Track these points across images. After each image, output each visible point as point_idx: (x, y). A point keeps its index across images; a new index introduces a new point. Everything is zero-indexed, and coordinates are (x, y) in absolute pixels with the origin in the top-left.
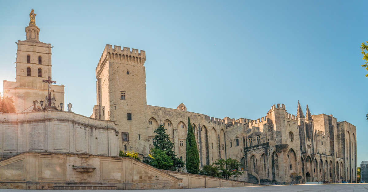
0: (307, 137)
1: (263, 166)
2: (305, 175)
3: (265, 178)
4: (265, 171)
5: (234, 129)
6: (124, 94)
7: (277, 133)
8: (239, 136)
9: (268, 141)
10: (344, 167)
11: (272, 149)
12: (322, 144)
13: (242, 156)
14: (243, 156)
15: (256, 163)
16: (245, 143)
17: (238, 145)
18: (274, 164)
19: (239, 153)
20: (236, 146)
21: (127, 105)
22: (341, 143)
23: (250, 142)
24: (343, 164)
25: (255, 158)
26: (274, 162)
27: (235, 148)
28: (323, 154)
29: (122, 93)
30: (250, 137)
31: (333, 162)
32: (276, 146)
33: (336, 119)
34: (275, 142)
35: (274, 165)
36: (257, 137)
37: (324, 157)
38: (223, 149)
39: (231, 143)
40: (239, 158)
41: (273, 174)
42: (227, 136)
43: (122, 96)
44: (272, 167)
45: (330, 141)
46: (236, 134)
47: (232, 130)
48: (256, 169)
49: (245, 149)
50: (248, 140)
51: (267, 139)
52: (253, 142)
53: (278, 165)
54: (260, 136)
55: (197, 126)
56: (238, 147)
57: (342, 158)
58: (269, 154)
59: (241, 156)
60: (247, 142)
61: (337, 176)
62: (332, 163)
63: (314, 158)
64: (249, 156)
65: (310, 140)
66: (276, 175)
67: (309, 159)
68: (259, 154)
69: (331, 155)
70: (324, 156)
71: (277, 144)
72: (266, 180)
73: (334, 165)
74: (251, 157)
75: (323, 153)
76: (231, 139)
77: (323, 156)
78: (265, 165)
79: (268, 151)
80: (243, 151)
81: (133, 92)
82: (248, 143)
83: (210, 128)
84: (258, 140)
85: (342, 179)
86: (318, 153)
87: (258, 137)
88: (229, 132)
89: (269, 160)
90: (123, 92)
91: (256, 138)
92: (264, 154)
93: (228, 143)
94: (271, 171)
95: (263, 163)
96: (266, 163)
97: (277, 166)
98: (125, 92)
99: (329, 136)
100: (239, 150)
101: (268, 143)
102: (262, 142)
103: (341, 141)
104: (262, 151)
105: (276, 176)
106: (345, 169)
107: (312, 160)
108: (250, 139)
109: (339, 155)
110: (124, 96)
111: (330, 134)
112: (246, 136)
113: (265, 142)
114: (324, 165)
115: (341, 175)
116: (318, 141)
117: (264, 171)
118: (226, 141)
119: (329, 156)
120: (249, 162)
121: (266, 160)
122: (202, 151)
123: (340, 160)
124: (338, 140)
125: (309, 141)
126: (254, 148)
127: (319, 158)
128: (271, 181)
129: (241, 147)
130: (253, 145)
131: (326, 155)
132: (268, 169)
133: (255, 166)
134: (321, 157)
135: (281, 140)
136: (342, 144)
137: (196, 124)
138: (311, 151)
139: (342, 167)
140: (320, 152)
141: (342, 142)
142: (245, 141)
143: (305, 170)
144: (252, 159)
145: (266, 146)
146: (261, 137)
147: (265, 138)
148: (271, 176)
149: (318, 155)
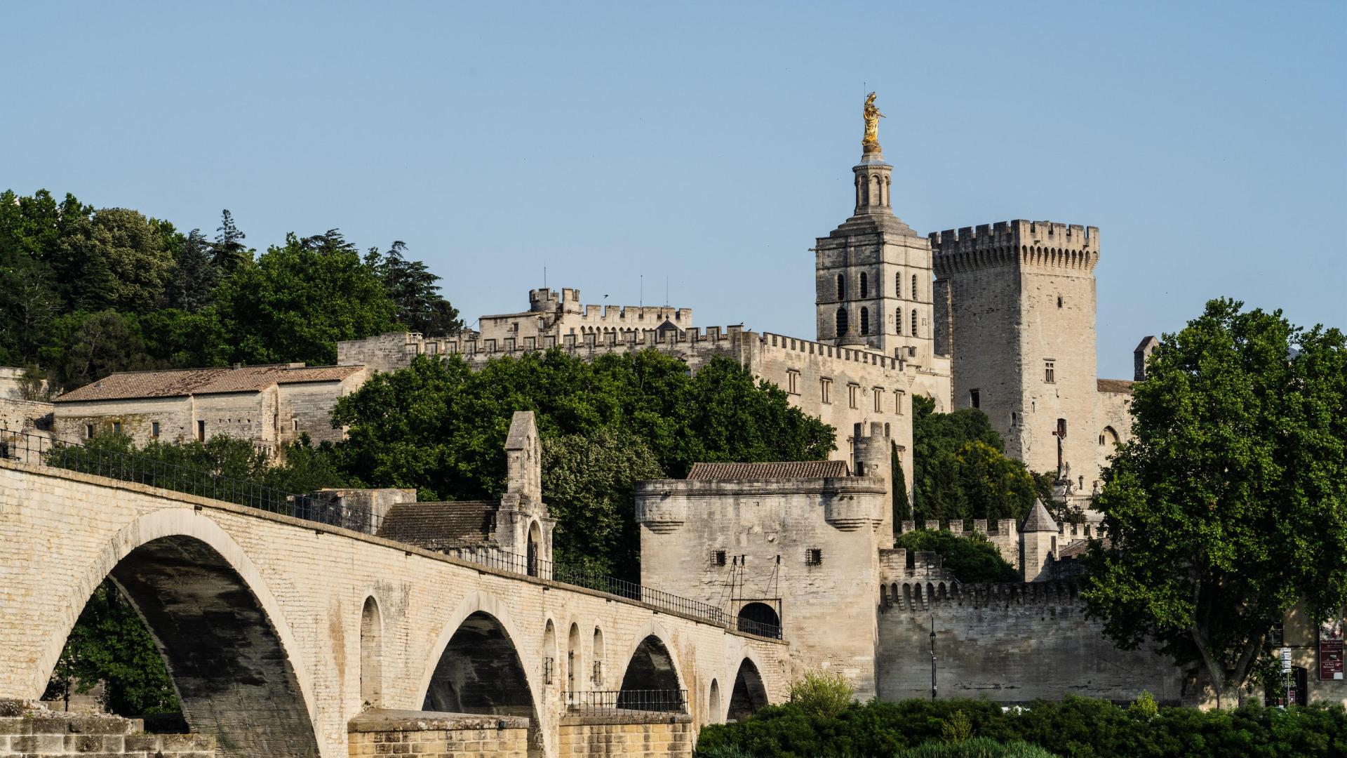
6: (1052, 365)
21: (1058, 396)
29: (1047, 365)
43: (1047, 371)
81: (1069, 360)
98: (1054, 360)
110: (1052, 371)
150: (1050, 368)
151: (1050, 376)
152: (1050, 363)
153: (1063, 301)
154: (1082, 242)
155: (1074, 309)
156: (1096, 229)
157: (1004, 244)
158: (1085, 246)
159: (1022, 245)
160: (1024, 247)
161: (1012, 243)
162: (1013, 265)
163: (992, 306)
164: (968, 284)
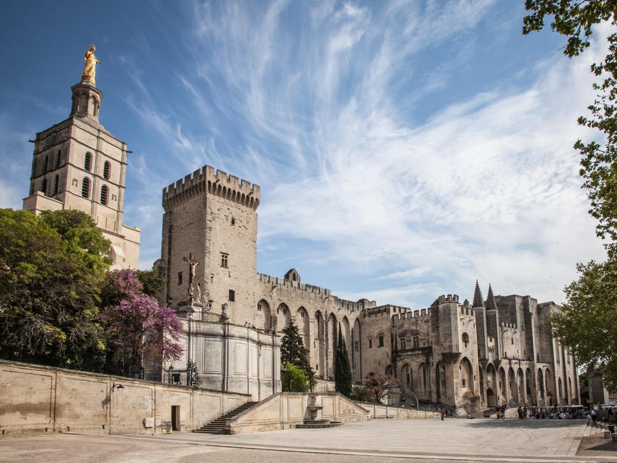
0: (488, 335)
1: (422, 380)
2: (485, 393)
3: (425, 398)
4: (425, 387)
5: (377, 321)
6: (226, 257)
7: (446, 336)
8: (384, 332)
9: (430, 345)
10: (552, 377)
11: (436, 358)
12: (513, 343)
13: (389, 362)
14: (390, 364)
15: (410, 375)
16: (394, 344)
17: (381, 345)
18: (439, 378)
19: (383, 358)
20: (378, 347)
21: (230, 276)
22: (546, 338)
23: (402, 343)
24: (551, 372)
25: (409, 368)
26: (438, 376)
27: (378, 349)
28: (514, 359)
29: (223, 256)
30: (403, 335)
31: (532, 369)
32: (444, 355)
33: (535, 300)
34: (442, 348)
35: (439, 380)
36: (413, 336)
37: (516, 363)
38: (357, 350)
39: (370, 341)
40: (383, 365)
41: (438, 392)
42: (365, 329)
43: (223, 260)
44: (436, 383)
45: (526, 337)
46: (380, 329)
47: (373, 320)
48: (410, 384)
49: (393, 353)
50: (399, 339)
51: (428, 342)
52: (407, 343)
53: (445, 381)
54: (418, 336)
55: (323, 314)
56: (382, 349)
57: (549, 363)
58: (431, 364)
59: (386, 362)
60: (396, 343)
61: (539, 392)
62: (530, 371)
63: (500, 367)
64: (399, 364)
65: (493, 339)
66: (441, 395)
67: (491, 368)
68: (416, 362)
69: (529, 359)
70: (516, 361)
71: (444, 352)
72: (427, 400)
73: (534, 375)
74: (403, 367)
75: (515, 357)
76: (371, 335)
77: (513, 361)
78: (425, 379)
79: (431, 359)
80: (390, 355)
81: (239, 257)
82: (398, 344)
83: (340, 317)
84: (415, 341)
85: (550, 397)
86: (506, 358)
87: (414, 338)
88: (368, 324)
89: (431, 373)
90: (225, 255)
91: (412, 338)
92: (423, 363)
93: (366, 341)
94: (434, 388)
95: (422, 375)
96: (427, 377)
97: (444, 383)
98: (228, 254)
99: (524, 329)
100: (383, 354)
101: (430, 348)
102: (421, 346)
103: (544, 335)
104: (422, 359)
105: (442, 397)
106: (555, 381)
107: (495, 369)
108: (401, 339)
109: (542, 357)
110: (226, 260)
111: (526, 326)
112: (396, 334)
113: (426, 346)
114: (516, 376)
115: (547, 390)
116: (506, 340)
117: (423, 388)
118: (361, 337)
119: (524, 360)
120: (400, 373)
121: (426, 373)
122: (329, 354)
123: (544, 366)
124: (540, 333)
125: (491, 341)
126: (408, 353)
127: (508, 366)
128: (434, 403)
129: (387, 349)
130: (407, 348)
131: (519, 360)
132: (430, 386)
133: (408, 380)
134: (510, 364)
135: (450, 347)
136: (547, 340)
137: (321, 311)
138: (495, 356)
139: (550, 377)
140: (509, 355)
141: (547, 336)
142: (394, 341)
143: (485, 386)
144: (405, 370)
145: (428, 352)
146: (419, 338)
147: (426, 339)
148: (434, 396)
149: (506, 361)
150: (225, 258)
151: (224, 264)
152: (225, 256)
153: (236, 221)
154: (249, 191)
155: (243, 228)
156: (258, 187)
157: (198, 181)
158: (250, 194)
159: (207, 180)
160: (209, 182)
161: (202, 180)
162: (203, 194)
163: (191, 221)
164: (180, 212)
